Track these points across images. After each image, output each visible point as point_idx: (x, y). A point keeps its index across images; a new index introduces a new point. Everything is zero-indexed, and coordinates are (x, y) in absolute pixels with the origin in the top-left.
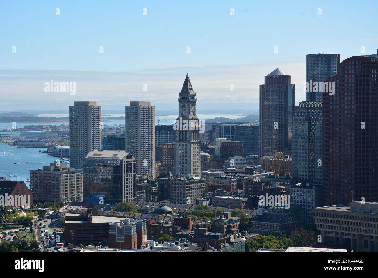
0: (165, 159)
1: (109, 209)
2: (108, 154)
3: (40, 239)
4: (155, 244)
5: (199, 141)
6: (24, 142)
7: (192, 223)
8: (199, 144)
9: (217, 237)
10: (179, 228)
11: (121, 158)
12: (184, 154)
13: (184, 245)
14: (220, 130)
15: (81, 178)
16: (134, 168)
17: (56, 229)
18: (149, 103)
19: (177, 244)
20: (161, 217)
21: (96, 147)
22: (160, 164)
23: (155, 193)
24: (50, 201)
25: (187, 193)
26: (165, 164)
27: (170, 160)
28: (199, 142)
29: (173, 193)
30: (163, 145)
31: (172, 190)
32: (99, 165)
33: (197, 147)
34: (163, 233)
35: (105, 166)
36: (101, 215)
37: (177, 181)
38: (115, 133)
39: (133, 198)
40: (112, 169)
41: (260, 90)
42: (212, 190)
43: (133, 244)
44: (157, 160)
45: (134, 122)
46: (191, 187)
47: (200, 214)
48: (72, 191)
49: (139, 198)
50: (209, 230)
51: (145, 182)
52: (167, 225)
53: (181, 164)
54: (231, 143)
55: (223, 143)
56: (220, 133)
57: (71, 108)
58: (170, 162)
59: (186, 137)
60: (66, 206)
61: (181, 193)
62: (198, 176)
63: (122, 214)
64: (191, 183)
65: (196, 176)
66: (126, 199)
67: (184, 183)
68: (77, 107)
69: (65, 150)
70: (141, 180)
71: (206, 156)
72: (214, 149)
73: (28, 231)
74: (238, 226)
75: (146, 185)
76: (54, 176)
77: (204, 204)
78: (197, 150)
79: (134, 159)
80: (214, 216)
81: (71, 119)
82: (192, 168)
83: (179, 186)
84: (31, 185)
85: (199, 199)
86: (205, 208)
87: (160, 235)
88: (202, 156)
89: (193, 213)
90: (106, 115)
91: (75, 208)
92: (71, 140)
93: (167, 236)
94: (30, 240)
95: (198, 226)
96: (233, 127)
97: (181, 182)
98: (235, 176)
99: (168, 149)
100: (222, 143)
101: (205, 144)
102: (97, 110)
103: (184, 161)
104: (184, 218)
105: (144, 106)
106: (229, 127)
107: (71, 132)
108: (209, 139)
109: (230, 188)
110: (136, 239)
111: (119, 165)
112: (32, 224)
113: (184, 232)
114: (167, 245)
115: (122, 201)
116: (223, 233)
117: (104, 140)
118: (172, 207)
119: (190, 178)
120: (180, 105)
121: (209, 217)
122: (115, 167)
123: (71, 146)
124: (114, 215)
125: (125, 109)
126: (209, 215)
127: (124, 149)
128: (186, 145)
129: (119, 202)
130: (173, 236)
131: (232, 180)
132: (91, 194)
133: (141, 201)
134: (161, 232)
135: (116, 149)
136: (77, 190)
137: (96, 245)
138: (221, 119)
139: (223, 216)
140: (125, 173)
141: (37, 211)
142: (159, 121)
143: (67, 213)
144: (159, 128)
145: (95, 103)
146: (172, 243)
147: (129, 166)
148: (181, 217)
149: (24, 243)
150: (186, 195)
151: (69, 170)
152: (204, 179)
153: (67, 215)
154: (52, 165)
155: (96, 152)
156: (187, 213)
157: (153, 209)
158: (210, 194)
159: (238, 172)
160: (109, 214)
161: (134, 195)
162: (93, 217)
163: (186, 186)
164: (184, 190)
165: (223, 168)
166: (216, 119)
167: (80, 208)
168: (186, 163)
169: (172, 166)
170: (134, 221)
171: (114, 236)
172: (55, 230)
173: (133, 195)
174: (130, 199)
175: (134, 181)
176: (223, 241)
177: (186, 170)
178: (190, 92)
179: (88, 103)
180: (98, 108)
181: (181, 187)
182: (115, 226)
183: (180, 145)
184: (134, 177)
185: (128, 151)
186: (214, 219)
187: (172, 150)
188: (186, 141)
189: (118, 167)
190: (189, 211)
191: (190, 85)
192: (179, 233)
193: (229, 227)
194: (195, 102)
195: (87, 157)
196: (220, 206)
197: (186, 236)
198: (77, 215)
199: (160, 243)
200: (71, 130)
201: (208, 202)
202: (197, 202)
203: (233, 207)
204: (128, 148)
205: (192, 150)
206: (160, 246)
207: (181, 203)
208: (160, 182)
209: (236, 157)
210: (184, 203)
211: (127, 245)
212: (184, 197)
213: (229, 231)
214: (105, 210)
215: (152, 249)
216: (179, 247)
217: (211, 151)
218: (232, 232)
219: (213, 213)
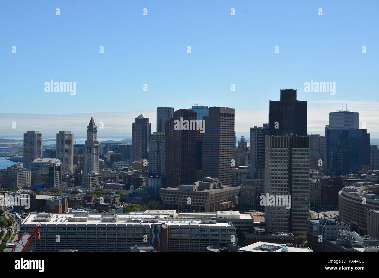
0: (79, 163)
1: (46, 191)
2: (46, 160)
4: (72, 210)
7: (93, 198)
8: (98, 155)
9: (108, 205)
10: (86, 201)
11: (53, 163)
12: (90, 160)
13: (89, 210)
14: (110, 147)
15: (30, 174)
16: (61, 168)
18: (70, 132)
19: (85, 210)
20: (76, 195)
21: (39, 157)
22: (76, 166)
23: (73, 182)
24: (11, 187)
25: (91, 182)
26: (79, 166)
28: (98, 154)
29: (83, 182)
30: (78, 155)
31: (83, 180)
32: (41, 167)
33: (97, 156)
34: (77, 204)
35: (44, 167)
36: (41, 195)
37: (85, 175)
38: (50, 148)
39: (60, 185)
40: (48, 168)
41: (132, 126)
42: (105, 180)
43: (59, 210)
44: (75, 163)
45: (61, 143)
46: (94, 178)
47: (98, 193)
48: (24, 181)
49: (63, 185)
51: (67, 176)
52: (79, 200)
53: (88, 166)
54: (116, 154)
55: (112, 154)
56: (110, 149)
57: (24, 134)
58: (82, 164)
59: (91, 151)
60: (21, 190)
61: (88, 182)
62: (97, 172)
63: (53, 194)
64: (93, 176)
65: (96, 172)
66: (56, 185)
67: (90, 176)
68: (28, 134)
69: (21, 158)
70: (65, 175)
71: (102, 161)
72: (106, 157)
74: (119, 199)
75: (68, 178)
76: (13, 172)
77: (100, 187)
78: (97, 158)
80: (106, 194)
81: (25, 141)
82: (94, 168)
85: (98, 185)
86: (101, 190)
87: (75, 205)
88: (100, 161)
89: (94, 193)
90: (45, 139)
91: (26, 191)
92: (24, 153)
93: (79, 206)
95: (97, 200)
96: (117, 145)
97: (88, 176)
98: (118, 172)
99: (80, 157)
100: (111, 154)
101: (102, 154)
102: (40, 135)
103: (90, 164)
104: (89, 195)
105: (67, 133)
106: (115, 145)
107: (24, 148)
108: (104, 152)
109: (115, 179)
110: (61, 208)
113: (89, 203)
114: (79, 210)
115: (54, 187)
116: (111, 203)
117: (44, 152)
118: (82, 190)
119: (93, 173)
120: (88, 133)
121: (103, 195)
122: (50, 168)
123: (24, 156)
124: (49, 194)
125: (56, 135)
126: (103, 194)
127: (55, 157)
128: (91, 155)
129: (52, 187)
130: (82, 205)
131: (116, 174)
132: (36, 183)
133: (65, 187)
134: (76, 203)
135: (50, 158)
136: (27, 180)
137: (38, 211)
138: (110, 141)
139: (111, 194)
140: (55, 171)
142: (75, 142)
143: (21, 193)
144: (76, 146)
145: (39, 131)
146: (82, 209)
148: (87, 195)
151: (22, 169)
152: (100, 174)
154: (12, 166)
155: (39, 159)
157: (72, 191)
158: (104, 182)
159: (120, 170)
160: (46, 194)
162: (36, 196)
163: (91, 178)
164: (89, 180)
165: (111, 168)
166: (108, 141)
167: (29, 191)
168: (91, 165)
169: (83, 167)
170: (60, 198)
171: (49, 206)
173: (60, 183)
174: (58, 185)
175: (61, 175)
176: (110, 208)
177: (91, 169)
178: (93, 126)
179: (34, 131)
181: (88, 178)
182: (49, 201)
183: (87, 155)
184: (61, 173)
186: (106, 196)
187: (83, 158)
188: (91, 153)
189: (52, 167)
190: (92, 192)
191: (94, 122)
192: (86, 204)
193: (114, 200)
194: (96, 131)
195: (33, 162)
196: (109, 189)
197: (90, 205)
200: (24, 147)
201: (103, 187)
202: (97, 187)
203: (116, 189)
204: (57, 157)
205: (94, 158)
206: (75, 211)
207: (87, 187)
208: (75, 176)
209: (118, 162)
210: (89, 187)
211: (56, 211)
212: (90, 184)
213: (114, 202)
214: (44, 191)
215: (70, 213)
216: (86, 212)
217: (105, 159)
218: (116, 203)
219: (105, 192)
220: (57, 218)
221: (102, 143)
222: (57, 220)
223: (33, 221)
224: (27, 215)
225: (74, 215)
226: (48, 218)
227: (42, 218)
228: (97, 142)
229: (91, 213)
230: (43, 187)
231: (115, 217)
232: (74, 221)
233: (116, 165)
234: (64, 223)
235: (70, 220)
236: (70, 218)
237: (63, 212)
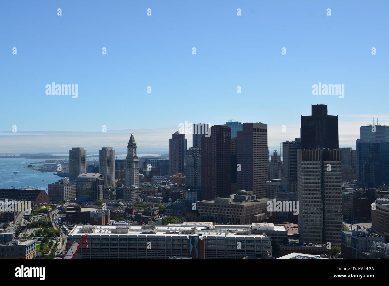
0: (120, 178)
1: (90, 204)
2: (90, 175)
3: (53, 220)
4: (114, 222)
5: (138, 168)
6: (44, 169)
7: (134, 211)
8: (138, 170)
9: (147, 218)
10: (127, 214)
11: (96, 177)
12: (130, 175)
13: (130, 222)
15: (75, 188)
16: (104, 183)
17: (62, 215)
18: (112, 148)
19: (126, 222)
20: (118, 208)
21: (83, 172)
22: (117, 180)
23: (115, 196)
24: (58, 200)
26: (120, 180)
27: (123, 178)
28: (138, 169)
30: (119, 170)
31: (124, 194)
32: (85, 181)
34: (119, 216)
35: (88, 181)
36: (86, 207)
37: (126, 189)
38: (93, 164)
39: (103, 198)
40: (92, 183)
41: (170, 142)
42: (145, 194)
43: (103, 222)
44: (116, 178)
45: (104, 158)
46: (134, 192)
47: (139, 206)
48: (70, 195)
49: (106, 198)
50: (143, 214)
51: (109, 189)
52: (121, 212)
53: (129, 180)
54: (155, 169)
57: (70, 151)
59: (131, 166)
60: (67, 203)
61: (128, 195)
63: (97, 206)
64: (134, 190)
65: (136, 186)
66: (99, 199)
67: (130, 190)
68: (73, 150)
69: (67, 173)
70: (107, 189)
71: (142, 176)
73: (47, 216)
74: (158, 212)
75: (110, 191)
76: (60, 187)
77: (140, 201)
78: (137, 173)
79: (103, 177)
80: (146, 207)
81: (70, 157)
82: (134, 183)
83: (128, 191)
84: (48, 192)
85: (138, 198)
86: (141, 203)
87: (118, 218)
88: (140, 176)
89: (135, 206)
90: (89, 155)
91: (72, 204)
92: (70, 168)
93: (121, 218)
94: (48, 221)
95: (137, 212)
96: (156, 160)
97: (128, 189)
98: (157, 186)
99: (121, 172)
101: (141, 169)
102: (84, 152)
103: (130, 178)
104: (130, 208)
105: (109, 150)
106: (154, 160)
107: (70, 164)
108: (143, 167)
109: (154, 192)
110: (104, 220)
111: (96, 181)
112: (49, 212)
113: (130, 216)
114: (121, 222)
115: (97, 200)
116: (150, 216)
117: (88, 167)
118: (124, 203)
119: (133, 187)
120: (128, 149)
122: (93, 182)
123: (70, 171)
124: (93, 207)
126: (143, 207)
127: (98, 173)
128: (131, 170)
129: (95, 200)
130: (124, 218)
131: (155, 188)
132: (81, 196)
133: (107, 200)
135: (94, 173)
136: (73, 194)
137: (83, 223)
139: (150, 207)
140: (99, 185)
141: (51, 205)
143: (68, 206)
144: (117, 161)
145: (83, 148)
146: (123, 221)
147: (101, 181)
148: (128, 208)
149: (44, 222)
150: (131, 196)
151: (69, 183)
152: (140, 188)
153: (68, 207)
154: (59, 181)
155: (83, 174)
156: (131, 206)
157: (114, 204)
158: (143, 195)
159: (158, 184)
160: (90, 207)
161: (103, 197)
162: (81, 208)
164: (130, 194)
165: (150, 182)
166: (147, 156)
167: (75, 204)
169: (124, 181)
171: (93, 218)
172: (61, 216)
174: (101, 198)
175: (103, 189)
176: (150, 220)
177: (131, 183)
178: (133, 142)
179: (79, 148)
181: (128, 192)
182: (93, 213)
183: (128, 170)
184: (104, 187)
185: (100, 174)
186: (146, 209)
187: (124, 172)
188: (131, 168)
189: (95, 182)
190: (133, 205)
191: (134, 139)
192: (127, 216)
193: (153, 213)
194: (136, 147)
195: (78, 177)
196: (149, 202)
197: (131, 218)
198: (73, 208)
199: (117, 222)
201: (143, 200)
202: (137, 200)
203: (155, 202)
204: (100, 172)
205: (134, 173)
206: (117, 223)
207: (128, 201)
208: (117, 189)
209: (157, 176)
210: (130, 200)
211: (99, 223)
212: (130, 197)
213: (153, 215)
214: (88, 204)
215: (113, 225)
216: (127, 224)
217: (145, 173)
218: (155, 215)
219: (145, 205)
220: (100, 229)
221: (141, 159)
222: (100, 232)
223: (78, 233)
224: (74, 227)
225: (116, 227)
226: (93, 229)
227: (87, 229)
228: (137, 158)
229: (132, 225)
230: (87, 201)
231: (155, 229)
232: (117, 233)
233: (155, 179)
234: (107, 234)
235: (113, 231)
236: (113, 229)
237: (106, 224)
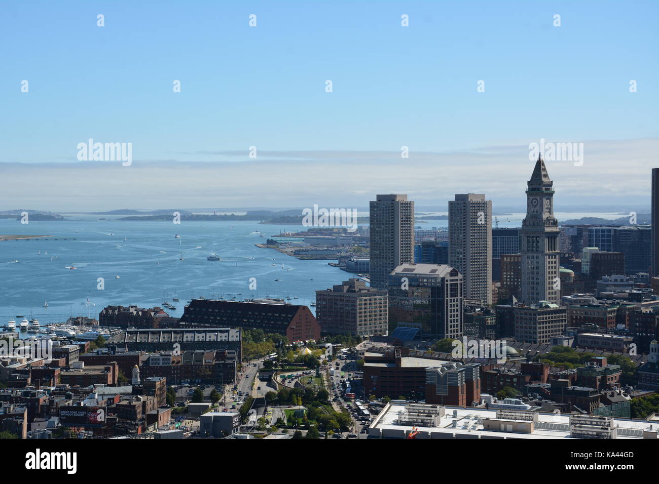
0: (507, 278)
1: (426, 348)
2: (423, 269)
3: (332, 386)
4: (492, 401)
5: (557, 251)
6: (307, 251)
7: (547, 372)
8: (557, 256)
9: (586, 393)
10: (528, 378)
11: (442, 276)
12: (535, 271)
13: (536, 403)
14: (590, 236)
15: (386, 302)
16: (461, 290)
17: (352, 374)
18: (483, 196)
19: (525, 401)
21: (406, 259)
22: (498, 284)
23: (491, 327)
24: (343, 335)
25: (540, 328)
26: (507, 284)
27: (514, 278)
28: (557, 254)
29: (518, 327)
30: (503, 257)
31: (517, 322)
33: (554, 260)
34: (505, 385)
35: (419, 286)
36: (414, 356)
37: (525, 309)
38: (433, 239)
40: (429, 290)
41: (653, 177)
42: (577, 324)
43: (460, 398)
44: (495, 279)
45: (460, 224)
46: (546, 318)
47: (559, 357)
48: (373, 322)
50: (574, 383)
51: (477, 310)
52: (510, 373)
53: (531, 286)
54: (607, 255)
55: (594, 256)
56: (590, 241)
57: (372, 203)
58: (514, 282)
59: (537, 245)
60: (365, 342)
61: (530, 328)
62: (556, 303)
63: (444, 355)
64: (546, 313)
65: (552, 303)
66: (449, 334)
67: (535, 312)
68: (380, 202)
69: (364, 263)
70: (472, 307)
71: (569, 274)
72: (580, 263)
73: (315, 375)
74: (618, 378)
75: (479, 315)
76: (348, 299)
77: (565, 344)
78: (554, 265)
79: (460, 276)
80: (582, 362)
81: (372, 219)
82: (547, 291)
83: (528, 317)
84: (317, 312)
85: (557, 337)
86: (567, 350)
87: (500, 388)
88: (562, 273)
89: (549, 357)
90: (423, 214)
91: (377, 345)
92: (371, 249)
93: (511, 390)
94: (317, 387)
95: (557, 377)
96: (609, 231)
97: (530, 312)
98: (613, 304)
99: (510, 262)
100: (593, 254)
101: (566, 256)
102: (408, 206)
103: (535, 281)
104: (535, 363)
105: (474, 200)
106: (603, 231)
107: (371, 238)
108: (572, 249)
109: (606, 321)
110: (465, 392)
111: (439, 285)
112: (319, 365)
113: (535, 385)
114: (511, 402)
115: (443, 337)
116: (595, 387)
117: (418, 249)
118: (517, 348)
119: (544, 305)
120: (528, 199)
121: (573, 363)
122: (433, 288)
123: (371, 258)
124: (433, 356)
125: (447, 205)
126: (573, 361)
127: (446, 263)
128: (537, 258)
129: (439, 338)
130: (518, 389)
131: (609, 309)
132: (400, 326)
134: (501, 383)
135: (434, 263)
136: (380, 319)
137: (407, 399)
138: (591, 219)
139: (595, 363)
140: (447, 297)
141: (326, 347)
142: (497, 222)
143: (367, 351)
144: (497, 233)
145: (406, 196)
146: (517, 400)
147: (454, 287)
148: (530, 363)
149: (309, 391)
150: (538, 330)
151: (368, 291)
152: (564, 308)
153: (367, 354)
154: (345, 283)
155: (406, 266)
156: (539, 357)
158: (574, 329)
159: (617, 298)
160: (425, 355)
161: (461, 329)
162: (402, 358)
163: (538, 317)
164: (535, 324)
165: (593, 292)
166: (583, 219)
167: (384, 345)
168: (537, 283)
169: (516, 287)
170: (461, 366)
171: (433, 386)
172: (350, 375)
173: (459, 328)
174: (456, 334)
175: (461, 308)
176: (595, 399)
177: (538, 294)
178: (544, 179)
179: (395, 196)
180: (410, 204)
181: (530, 319)
182: (435, 372)
183: (528, 258)
184: (461, 303)
185: (451, 266)
186: (581, 367)
187: (517, 264)
189: (438, 288)
190: (543, 354)
191: (545, 170)
192: (529, 385)
193: (604, 380)
194: (551, 194)
195: (393, 274)
196: (589, 348)
197: (539, 390)
198: (380, 355)
199: (499, 399)
200: (371, 235)
201: (571, 342)
202: (555, 341)
203: (610, 350)
204: (452, 262)
205: (547, 265)
206: (500, 403)
207: (530, 342)
208: (498, 310)
209: (614, 277)
210: (535, 342)
211: (451, 401)
212: (535, 333)
213: (604, 385)
214: (420, 348)
215: (488, 407)
216: (529, 406)
217: (576, 267)
218: (610, 387)
219: (579, 357)
220: (454, 417)
221: (567, 226)
222: (454, 424)
223: (396, 423)
224: (383, 406)
225: (497, 414)
226: (433, 416)
227: (418, 416)
228: (555, 223)
229: (541, 412)
230: (418, 338)
231: (609, 425)
232: (500, 431)
233: (607, 285)
234: (473, 433)
235: (489, 425)
236: (488, 419)
237: (469, 404)
